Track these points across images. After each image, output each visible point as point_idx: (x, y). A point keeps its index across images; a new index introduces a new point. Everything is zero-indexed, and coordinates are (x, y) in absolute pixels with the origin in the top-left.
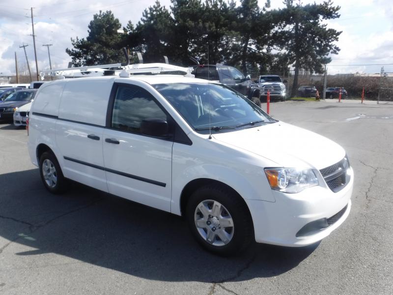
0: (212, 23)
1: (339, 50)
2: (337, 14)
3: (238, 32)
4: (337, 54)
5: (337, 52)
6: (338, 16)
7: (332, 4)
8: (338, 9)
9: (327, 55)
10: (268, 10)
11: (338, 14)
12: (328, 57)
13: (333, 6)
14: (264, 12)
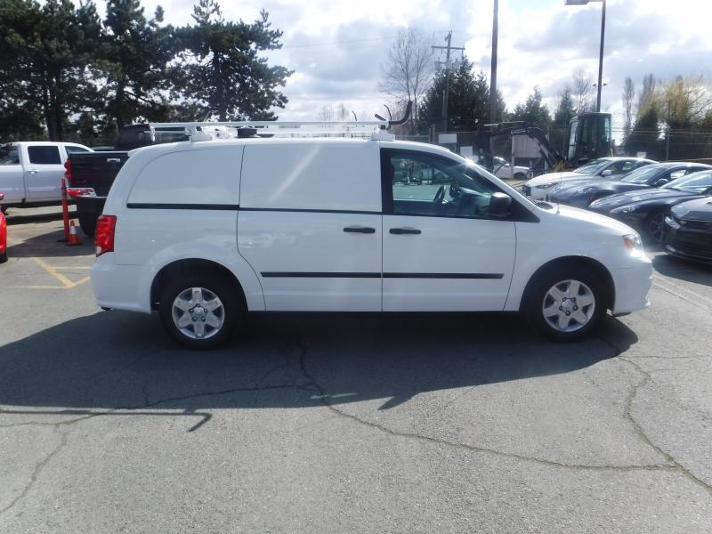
0: (61, 43)
1: (286, 101)
2: (277, 42)
3: (118, 64)
4: (283, 107)
5: (284, 104)
6: (279, 47)
7: (268, 25)
8: (278, 34)
9: (268, 108)
10: (162, 25)
11: (279, 43)
12: (268, 111)
13: (270, 29)
14: (154, 29)
